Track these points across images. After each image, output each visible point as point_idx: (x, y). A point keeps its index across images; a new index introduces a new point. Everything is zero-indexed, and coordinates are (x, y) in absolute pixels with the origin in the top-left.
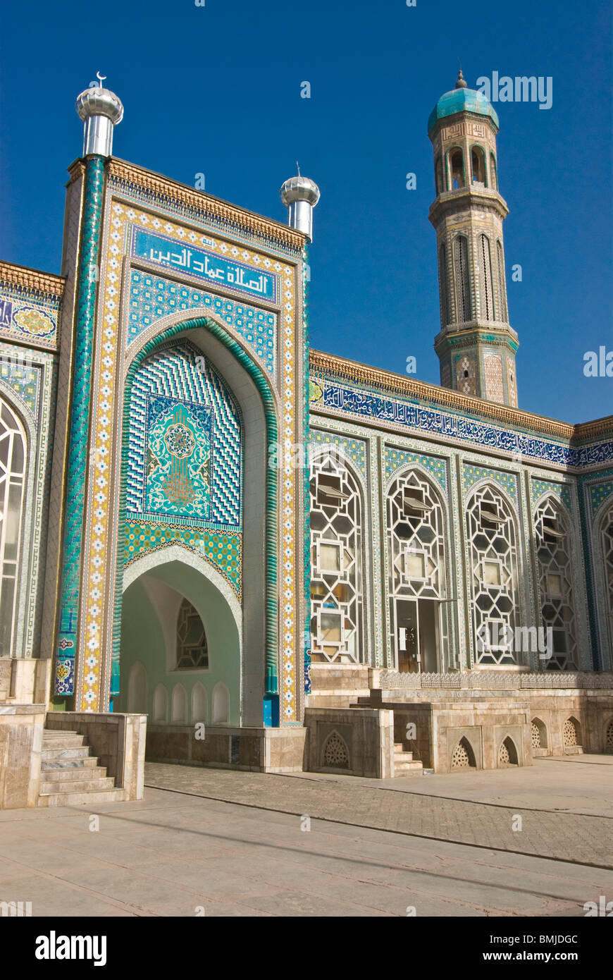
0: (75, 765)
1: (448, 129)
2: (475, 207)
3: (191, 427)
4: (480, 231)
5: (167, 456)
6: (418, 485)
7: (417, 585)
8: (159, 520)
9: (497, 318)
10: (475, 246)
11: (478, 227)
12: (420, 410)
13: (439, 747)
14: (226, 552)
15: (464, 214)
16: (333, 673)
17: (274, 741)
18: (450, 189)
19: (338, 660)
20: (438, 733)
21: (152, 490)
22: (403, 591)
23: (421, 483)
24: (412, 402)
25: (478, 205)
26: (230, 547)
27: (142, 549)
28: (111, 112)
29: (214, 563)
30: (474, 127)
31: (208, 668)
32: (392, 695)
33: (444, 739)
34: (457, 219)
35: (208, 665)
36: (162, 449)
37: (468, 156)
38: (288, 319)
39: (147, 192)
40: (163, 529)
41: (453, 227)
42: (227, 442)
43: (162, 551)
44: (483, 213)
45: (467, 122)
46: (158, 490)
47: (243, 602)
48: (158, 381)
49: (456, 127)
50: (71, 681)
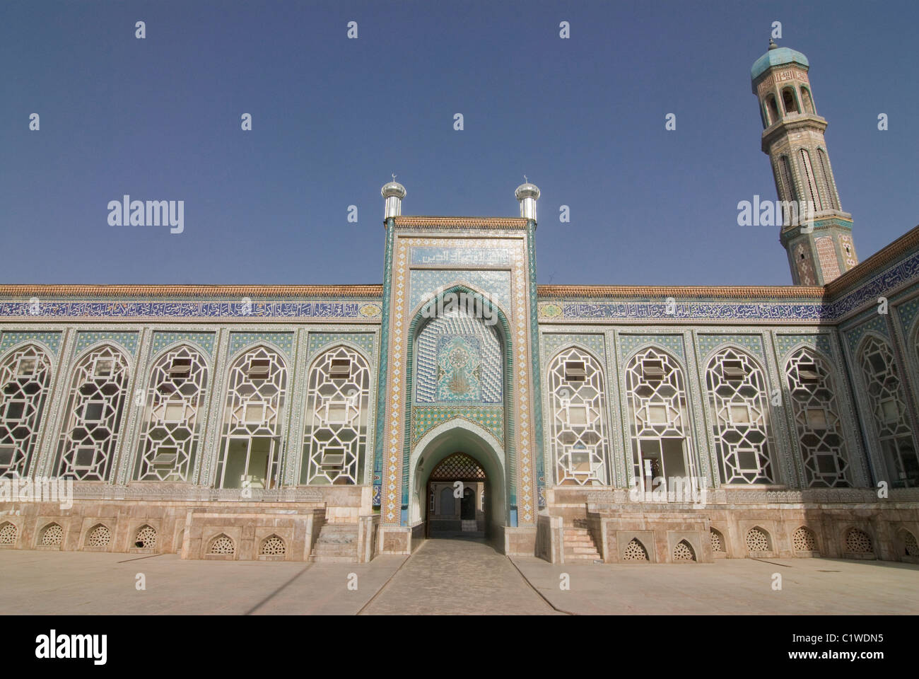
0: (347, 542)
1: (762, 84)
2: (791, 131)
3: (466, 348)
4: (798, 147)
5: (450, 368)
6: (657, 357)
7: (660, 429)
8: (446, 405)
9: (824, 208)
10: (795, 160)
11: (796, 145)
12: (650, 306)
13: (609, 544)
14: (492, 419)
15: (783, 139)
17: (512, 536)
18: (771, 124)
20: (608, 534)
21: (441, 389)
22: (645, 434)
23: (659, 356)
24: (642, 301)
25: (792, 129)
26: (495, 416)
27: (436, 422)
29: (484, 427)
30: (782, 74)
32: (598, 507)
34: (778, 145)
36: (446, 365)
37: (780, 97)
40: (449, 410)
41: (776, 152)
42: (491, 353)
43: (450, 422)
44: (799, 133)
45: (775, 74)
46: (445, 388)
47: (505, 449)
48: (443, 327)
49: (766, 81)
50: (378, 497)
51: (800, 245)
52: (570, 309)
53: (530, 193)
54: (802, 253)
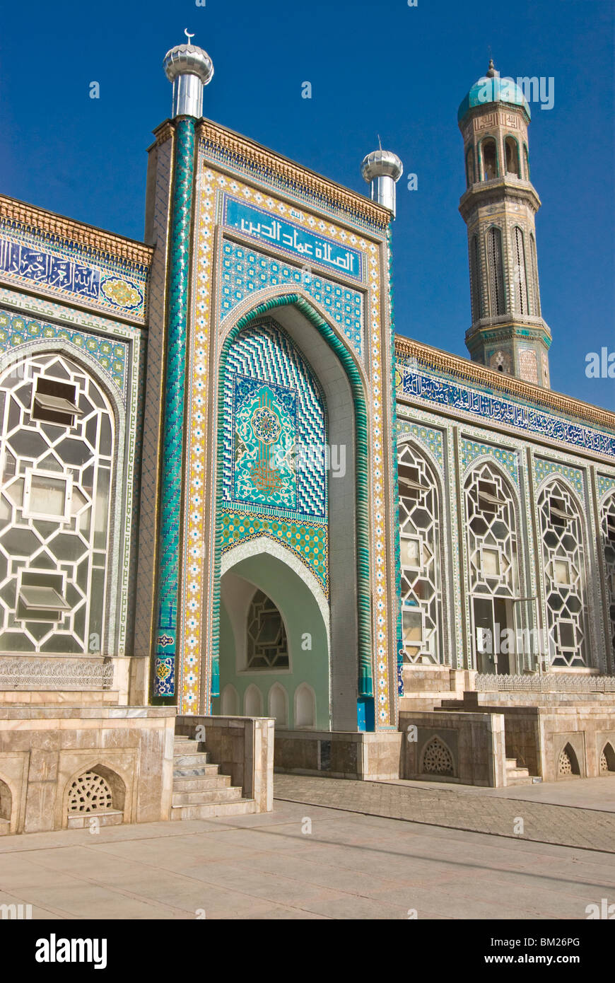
0: (197, 773)
1: (480, 119)
2: (509, 198)
3: (277, 411)
4: (514, 223)
5: (254, 441)
6: (491, 478)
7: (492, 583)
8: (247, 509)
9: (531, 313)
10: (509, 239)
11: (512, 219)
13: (546, 753)
14: (313, 545)
15: (498, 205)
16: (417, 675)
17: (372, 746)
18: (483, 179)
19: (420, 660)
20: (545, 738)
21: (240, 477)
22: (479, 589)
23: (494, 476)
24: (487, 392)
25: (511, 196)
26: (316, 539)
27: (231, 540)
28: (202, 71)
29: (301, 558)
30: (508, 116)
31: (288, 668)
32: (488, 698)
33: (551, 745)
34: (490, 210)
35: (288, 665)
36: (249, 433)
37: (502, 147)
38: (374, 299)
39: (238, 159)
40: (252, 519)
41: (486, 219)
42: (312, 428)
43: (251, 543)
44: (516, 205)
45: (501, 112)
46: (246, 477)
47: (330, 599)
48: (244, 361)
49: (488, 117)
50: (172, 681)
51: (500, 354)
52: (411, 379)
53: (391, 169)
54: (500, 364)
